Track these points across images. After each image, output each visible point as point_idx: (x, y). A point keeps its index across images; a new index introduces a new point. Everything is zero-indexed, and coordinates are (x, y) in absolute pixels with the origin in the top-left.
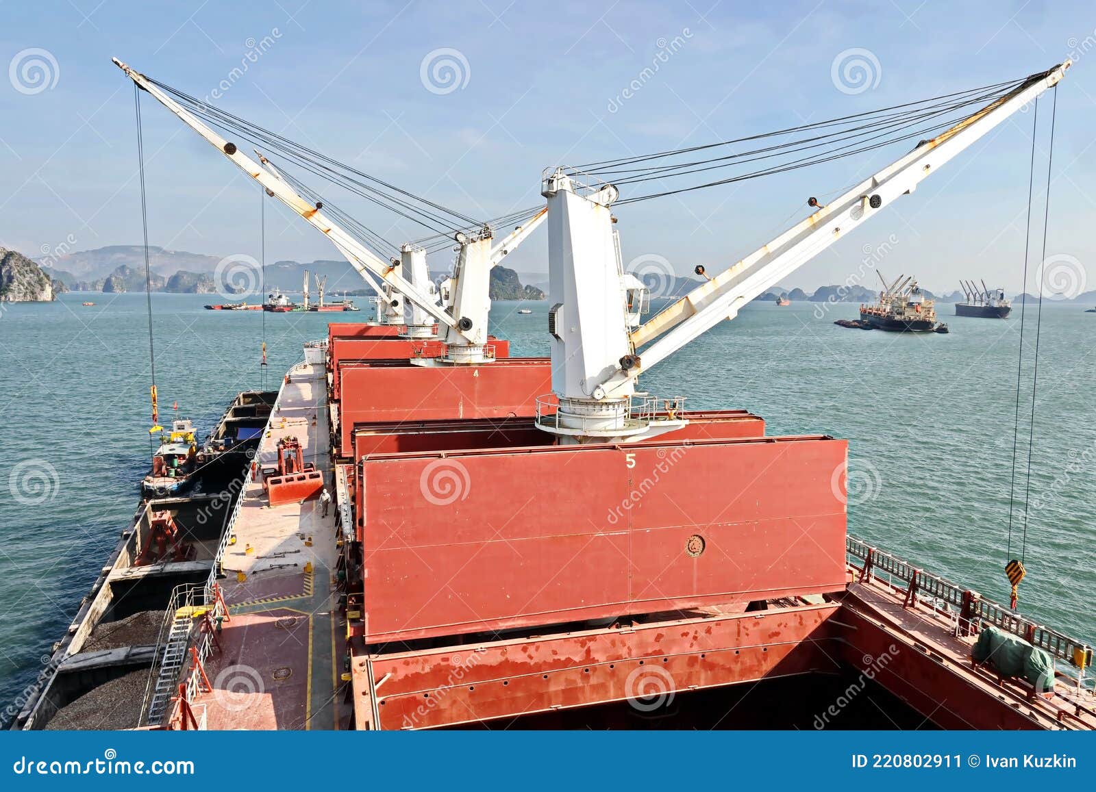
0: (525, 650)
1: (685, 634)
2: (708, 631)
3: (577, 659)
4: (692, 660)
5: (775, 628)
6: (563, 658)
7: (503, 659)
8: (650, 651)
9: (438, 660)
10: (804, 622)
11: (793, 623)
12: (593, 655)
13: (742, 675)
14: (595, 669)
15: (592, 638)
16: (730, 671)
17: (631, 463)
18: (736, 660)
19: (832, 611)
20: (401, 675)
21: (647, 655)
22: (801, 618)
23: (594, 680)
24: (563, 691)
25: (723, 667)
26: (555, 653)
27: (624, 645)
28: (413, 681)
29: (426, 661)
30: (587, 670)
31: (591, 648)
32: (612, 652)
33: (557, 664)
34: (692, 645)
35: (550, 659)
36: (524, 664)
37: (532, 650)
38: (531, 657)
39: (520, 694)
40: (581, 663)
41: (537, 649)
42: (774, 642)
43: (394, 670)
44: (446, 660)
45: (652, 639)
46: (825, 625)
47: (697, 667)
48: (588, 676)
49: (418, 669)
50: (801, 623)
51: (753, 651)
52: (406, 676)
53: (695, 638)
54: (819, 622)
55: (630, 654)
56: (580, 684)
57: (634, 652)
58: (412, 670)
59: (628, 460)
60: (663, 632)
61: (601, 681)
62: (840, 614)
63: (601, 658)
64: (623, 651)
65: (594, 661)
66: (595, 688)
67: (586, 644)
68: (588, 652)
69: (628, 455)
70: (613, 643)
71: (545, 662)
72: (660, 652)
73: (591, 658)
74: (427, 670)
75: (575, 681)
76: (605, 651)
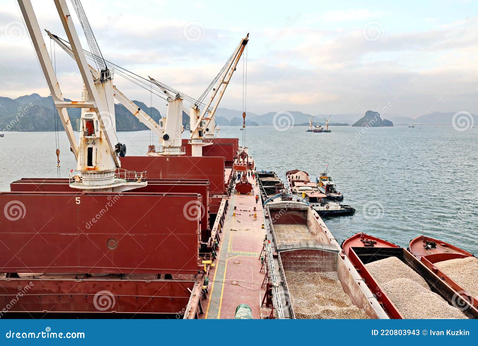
0: (28, 283)
1: (109, 286)
2: (121, 285)
3: (54, 290)
5: (157, 289)
6: (47, 289)
8: (90, 292)
11: (167, 287)
12: (62, 290)
14: (63, 296)
15: (62, 282)
16: (133, 306)
17: (78, 202)
18: (136, 301)
22: (172, 285)
23: (63, 301)
24: (49, 304)
25: (130, 304)
26: (43, 286)
27: (77, 287)
30: (59, 296)
31: (61, 286)
32: (71, 289)
33: (44, 291)
34: (113, 291)
35: (41, 289)
39: (28, 303)
40: (56, 293)
42: (157, 295)
45: (91, 286)
48: (60, 299)
50: (172, 288)
51: (146, 298)
53: (114, 288)
55: (80, 291)
56: (56, 302)
57: (82, 291)
59: (76, 201)
61: (66, 302)
63: (66, 291)
64: (77, 290)
65: (62, 292)
66: (64, 305)
67: (58, 284)
68: (59, 288)
69: (76, 198)
70: (72, 286)
71: (39, 290)
72: (96, 293)
73: (61, 291)
75: (54, 301)
76: (68, 289)
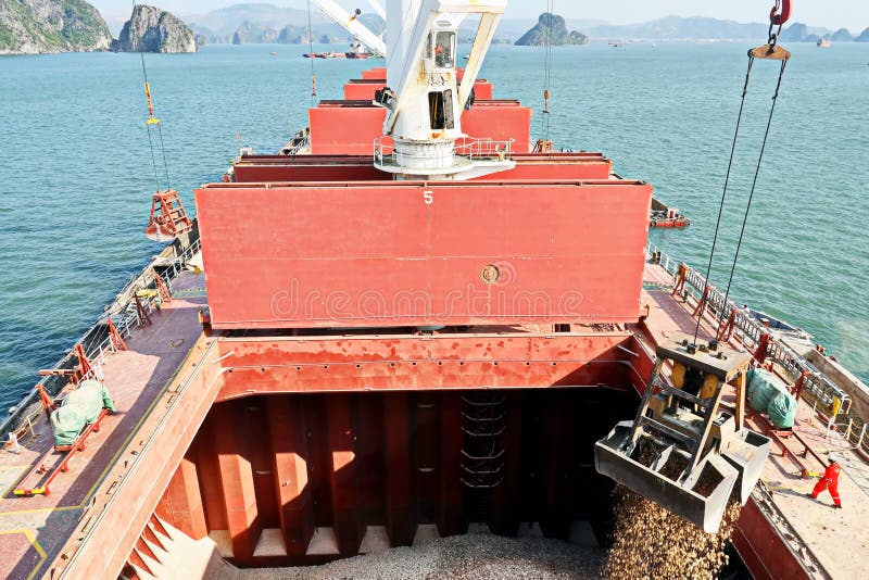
0: (339, 344)
1: (478, 345)
2: (501, 344)
3: (384, 356)
4: (486, 366)
5: (564, 348)
6: (372, 354)
7: (322, 349)
8: (448, 355)
9: (269, 345)
10: (593, 345)
11: (583, 345)
12: (398, 354)
13: (531, 382)
14: (400, 365)
15: (397, 341)
16: (521, 377)
17: (428, 199)
18: (527, 370)
19: (623, 339)
20: (242, 353)
21: (445, 358)
22: (591, 342)
23: (399, 372)
24: (374, 378)
25: (514, 374)
26: (365, 349)
27: (424, 349)
28: (252, 358)
29: (259, 346)
30: (393, 365)
31: (395, 349)
32: (414, 353)
33: (366, 357)
34: (485, 354)
35: (361, 353)
36: (339, 355)
37: (345, 345)
38: (345, 351)
39: (337, 376)
40: (388, 359)
41: (350, 345)
42: (564, 358)
43: (236, 350)
44: (277, 346)
45: (448, 347)
46: (615, 350)
47: (491, 372)
48: (394, 370)
49: (254, 350)
50: (590, 346)
51: (542, 364)
52: (246, 355)
53: (489, 349)
54: (609, 347)
55: (430, 356)
56: (387, 374)
57: (433, 355)
58: (250, 350)
59: (426, 196)
60: (460, 342)
61: (405, 373)
62: (630, 342)
63: (405, 356)
64: (424, 354)
65: (398, 358)
66: (399, 378)
67: (391, 345)
68: (393, 351)
69: (425, 193)
70: (415, 347)
71: (357, 356)
72: (456, 357)
73: (396, 356)
74: (262, 351)
75: (383, 372)
76: (407, 351)
